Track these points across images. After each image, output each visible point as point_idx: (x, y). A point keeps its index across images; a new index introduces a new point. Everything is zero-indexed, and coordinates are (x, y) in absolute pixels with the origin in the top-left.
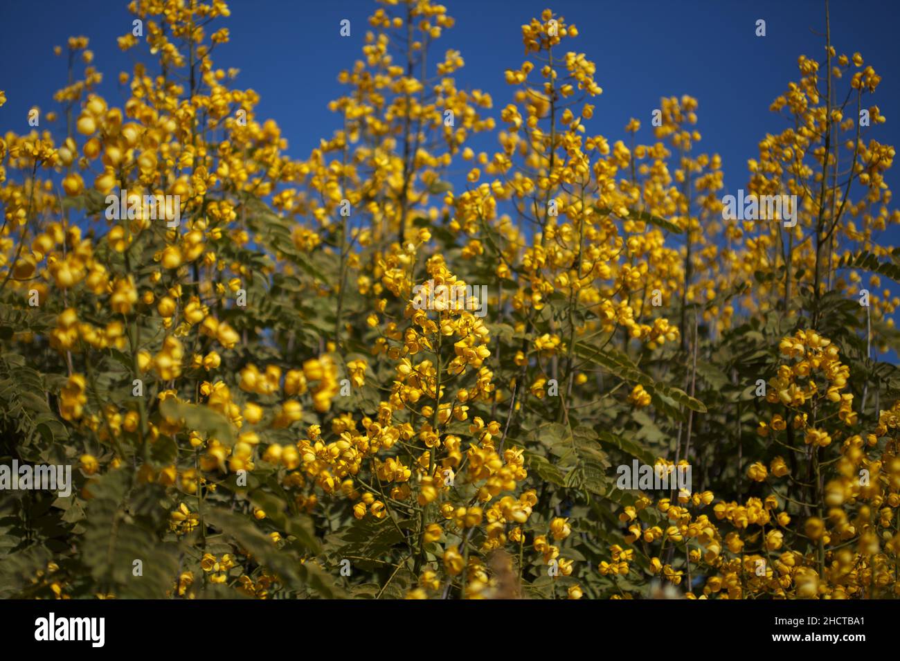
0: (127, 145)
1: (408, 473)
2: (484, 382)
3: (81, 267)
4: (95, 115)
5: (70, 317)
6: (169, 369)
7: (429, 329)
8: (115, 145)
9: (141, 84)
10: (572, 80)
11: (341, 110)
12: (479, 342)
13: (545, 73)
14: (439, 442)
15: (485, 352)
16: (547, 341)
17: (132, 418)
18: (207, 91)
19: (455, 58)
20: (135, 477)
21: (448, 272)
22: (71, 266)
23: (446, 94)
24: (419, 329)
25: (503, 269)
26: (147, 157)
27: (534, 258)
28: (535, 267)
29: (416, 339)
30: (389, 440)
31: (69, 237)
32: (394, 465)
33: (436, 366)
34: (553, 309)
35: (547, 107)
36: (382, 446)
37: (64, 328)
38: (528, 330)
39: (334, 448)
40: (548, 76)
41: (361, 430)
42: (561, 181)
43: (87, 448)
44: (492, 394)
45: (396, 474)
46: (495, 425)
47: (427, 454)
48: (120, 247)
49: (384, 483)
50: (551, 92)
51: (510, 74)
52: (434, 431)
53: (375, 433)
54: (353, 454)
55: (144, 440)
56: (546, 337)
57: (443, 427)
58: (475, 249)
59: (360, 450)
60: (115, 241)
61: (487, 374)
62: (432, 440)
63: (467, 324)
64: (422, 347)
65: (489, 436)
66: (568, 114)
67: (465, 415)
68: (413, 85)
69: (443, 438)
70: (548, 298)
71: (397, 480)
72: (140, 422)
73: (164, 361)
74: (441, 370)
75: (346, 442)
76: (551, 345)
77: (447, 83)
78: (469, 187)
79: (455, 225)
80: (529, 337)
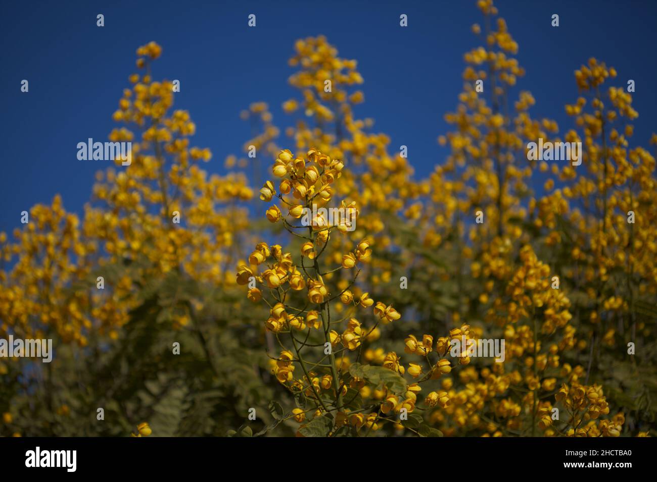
0: (311, 183)
1: (518, 409)
2: (569, 338)
3: (285, 272)
4: (286, 162)
5: (279, 309)
6: (352, 341)
7: (525, 303)
8: (302, 183)
9: (302, 136)
10: (616, 108)
11: (448, 144)
12: (562, 309)
13: (595, 105)
14: (539, 385)
15: (567, 315)
16: (613, 303)
17: (327, 380)
18: (349, 136)
19: (527, 98)
20: (334, 422)
21: (536, 259)
22: (278, 272)
23: (523, 125)
24: (517, 303)
25: (576, 252)
26: (325, 189)
27: (598, 242)
28: (600, 249)
29: (516, 310)
30: (502, 387)
31: (274, 251)
32: (507, 405)
33: (532, 328)
34: (615, 279)
35: (599, 131)
36: (497, 390)
37: (276, 317)
38: (599, 295)
39: (463, 395)
40: (597, 107)
41: (482, 379)
42: (613, 184)
43: (297, 404)
44: (576, 346)
45: (510, 411)
46: (579, 369)
47: (531, 394)
48: (311, 256)
49: (502, 418)
50: (600, 118)
51: (569, 109)
52: (535, 377)
53: (491, 382)
54: (476, 398)
55: (338, 395)
56: (612, 300)
57: (541, 373)
58: (554, 239)
59: (482, 395)
60: (308, 252)
61: (571, 331)
62: (534, 384)
63: (552, 297)
64: (521, 316)
65: (575, 377)
66: (614, 133)
67: (557, 363)
68: (498, 120)
69: (542, 381)
70: (610, 271)
71: (511, 415)
72: (334, 382)
73: (350, 336)
74: (537, 331)
75: (471, 390)
76: (616, 306)
77: (523, 117)
78: (547, 193)
79: (539, 222)
80: (600, 300)
